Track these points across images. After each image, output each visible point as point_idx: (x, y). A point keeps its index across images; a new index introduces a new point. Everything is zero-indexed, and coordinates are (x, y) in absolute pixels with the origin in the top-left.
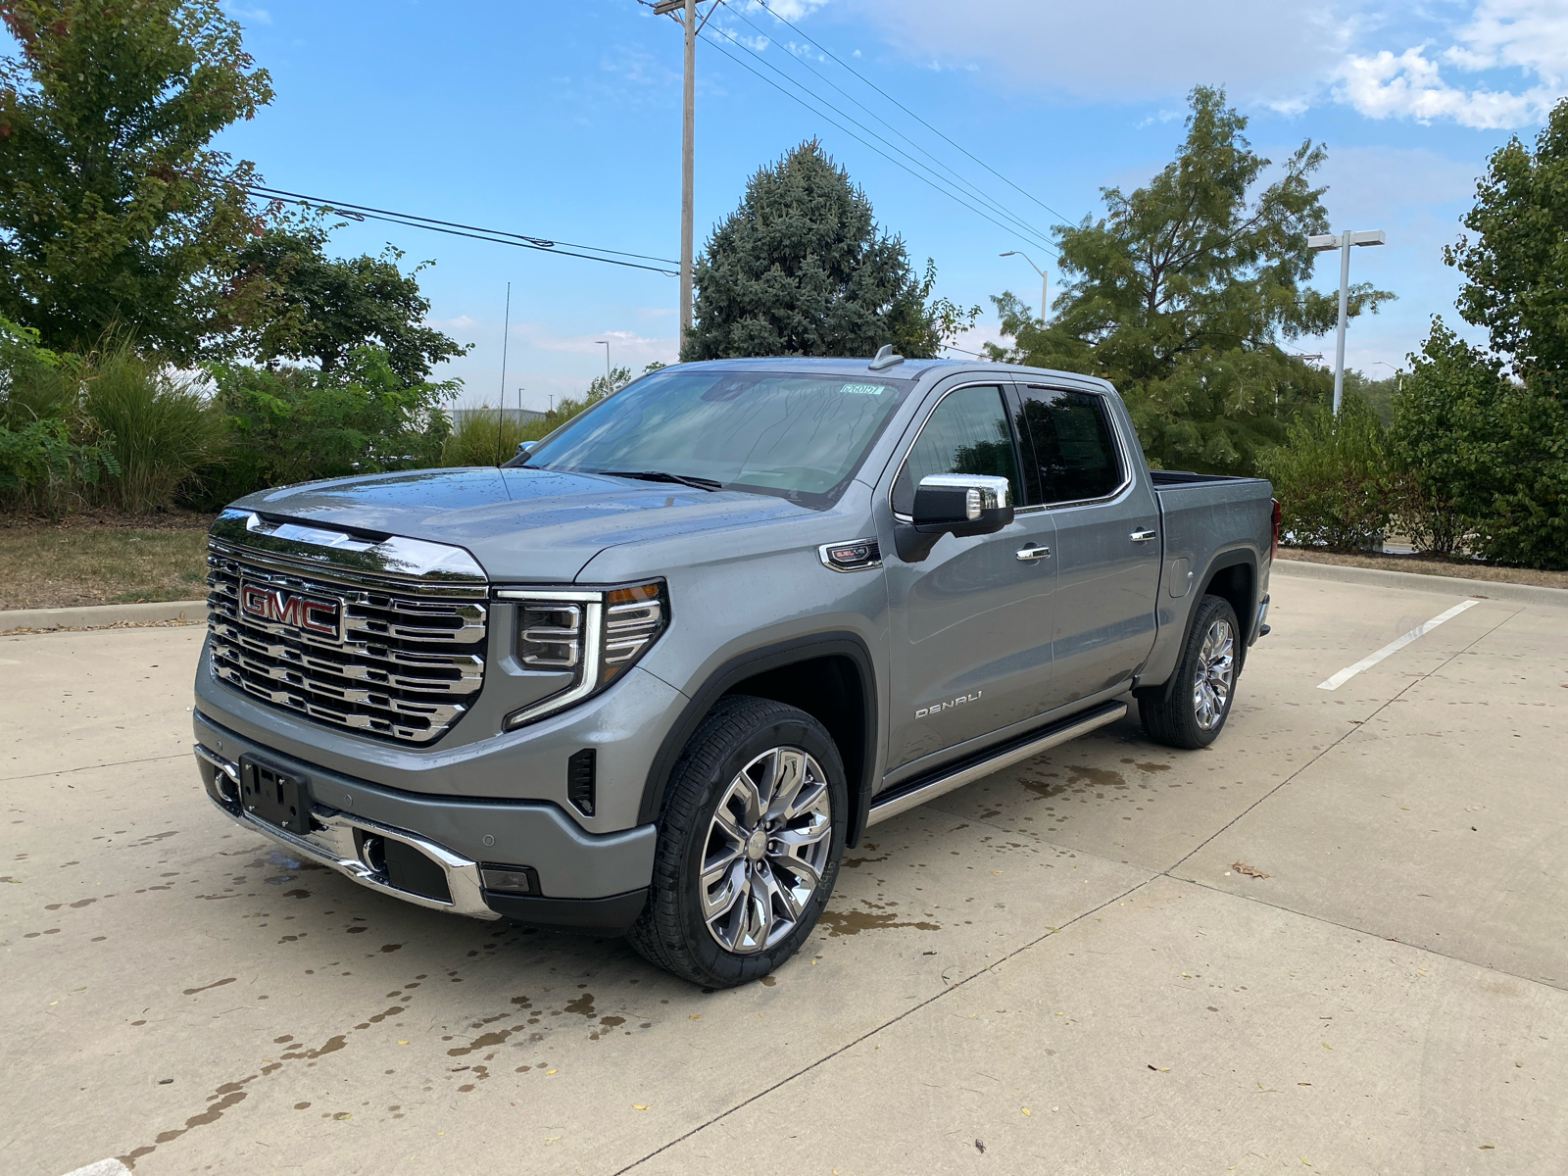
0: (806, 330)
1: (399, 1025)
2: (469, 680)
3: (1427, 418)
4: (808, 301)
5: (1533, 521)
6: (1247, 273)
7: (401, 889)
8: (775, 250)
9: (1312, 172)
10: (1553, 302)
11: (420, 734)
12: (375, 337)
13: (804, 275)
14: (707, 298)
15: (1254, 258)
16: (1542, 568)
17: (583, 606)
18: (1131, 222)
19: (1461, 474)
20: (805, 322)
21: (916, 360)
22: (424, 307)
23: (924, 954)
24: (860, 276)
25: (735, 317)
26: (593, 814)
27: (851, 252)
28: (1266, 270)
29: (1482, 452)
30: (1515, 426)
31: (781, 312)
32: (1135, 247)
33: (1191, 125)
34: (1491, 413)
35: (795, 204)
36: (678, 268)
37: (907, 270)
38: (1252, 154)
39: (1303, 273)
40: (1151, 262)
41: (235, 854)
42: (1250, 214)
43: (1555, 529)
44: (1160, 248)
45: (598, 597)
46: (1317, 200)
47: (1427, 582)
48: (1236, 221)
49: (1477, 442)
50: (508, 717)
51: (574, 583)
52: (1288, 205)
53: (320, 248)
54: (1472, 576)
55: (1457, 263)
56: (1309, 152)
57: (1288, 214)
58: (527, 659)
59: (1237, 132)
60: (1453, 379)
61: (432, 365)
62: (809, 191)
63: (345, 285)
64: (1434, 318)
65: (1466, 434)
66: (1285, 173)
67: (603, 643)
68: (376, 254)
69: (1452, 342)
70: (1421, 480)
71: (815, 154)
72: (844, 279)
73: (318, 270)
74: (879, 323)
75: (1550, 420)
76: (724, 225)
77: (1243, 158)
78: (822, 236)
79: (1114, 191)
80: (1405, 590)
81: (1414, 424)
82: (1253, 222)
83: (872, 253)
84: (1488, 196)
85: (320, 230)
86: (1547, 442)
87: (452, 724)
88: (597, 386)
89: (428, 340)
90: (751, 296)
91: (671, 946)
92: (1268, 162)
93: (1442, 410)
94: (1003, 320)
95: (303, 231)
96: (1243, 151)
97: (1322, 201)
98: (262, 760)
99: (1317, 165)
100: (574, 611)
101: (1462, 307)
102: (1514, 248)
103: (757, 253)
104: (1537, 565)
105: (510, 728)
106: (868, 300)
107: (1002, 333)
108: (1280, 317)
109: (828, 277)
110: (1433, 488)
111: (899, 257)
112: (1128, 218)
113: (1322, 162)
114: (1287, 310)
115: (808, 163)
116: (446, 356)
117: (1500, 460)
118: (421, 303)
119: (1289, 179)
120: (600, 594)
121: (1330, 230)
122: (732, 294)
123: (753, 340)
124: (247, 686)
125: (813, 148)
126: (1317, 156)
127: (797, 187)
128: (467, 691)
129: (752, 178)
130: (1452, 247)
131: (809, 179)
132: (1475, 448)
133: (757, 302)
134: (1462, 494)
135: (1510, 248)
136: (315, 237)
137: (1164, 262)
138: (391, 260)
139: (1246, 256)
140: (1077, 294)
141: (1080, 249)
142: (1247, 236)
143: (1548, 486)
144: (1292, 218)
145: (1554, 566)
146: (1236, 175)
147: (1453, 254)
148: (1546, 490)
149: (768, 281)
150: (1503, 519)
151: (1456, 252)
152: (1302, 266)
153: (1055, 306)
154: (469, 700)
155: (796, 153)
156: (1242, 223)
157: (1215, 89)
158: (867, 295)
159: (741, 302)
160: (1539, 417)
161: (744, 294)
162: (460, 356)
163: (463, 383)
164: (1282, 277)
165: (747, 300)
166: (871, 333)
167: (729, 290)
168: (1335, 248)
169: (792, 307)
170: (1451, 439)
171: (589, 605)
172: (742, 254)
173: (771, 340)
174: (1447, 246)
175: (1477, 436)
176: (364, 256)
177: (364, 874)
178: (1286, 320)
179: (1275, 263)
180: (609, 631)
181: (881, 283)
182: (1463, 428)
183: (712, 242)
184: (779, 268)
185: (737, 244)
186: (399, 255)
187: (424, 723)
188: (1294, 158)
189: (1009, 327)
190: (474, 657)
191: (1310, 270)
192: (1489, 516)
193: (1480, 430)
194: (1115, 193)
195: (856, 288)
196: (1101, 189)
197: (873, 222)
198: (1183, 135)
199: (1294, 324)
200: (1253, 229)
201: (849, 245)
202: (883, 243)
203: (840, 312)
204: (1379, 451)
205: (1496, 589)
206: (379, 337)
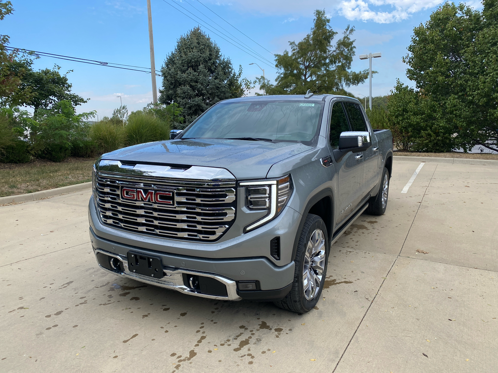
0: (202, 90)
1: (209, 343)
2: (230, 216)
3: (400, 109)
4: (202, 80)
5: (432, 138)
6: (332, 68)
7: (205, 294)
8: (189, 63)
9: (351, 35)
10: (436, 73)
11: (212, 237)
12: (55, 98)
13: (200, 71)
14: (167, 80)
15: (335, 63)
16: (435, 152)
17: (270, 186)
18: (298, 52)
19: (410, 125)
20: (202, 87)
21: (238, 98)
22: (70, 86)
23: (355, 292)
24: (218, 71)
25: (177, 86)
26: (279, 259)
27: (214, 63)
28: (338, 66)
29: (417, 118)
30: (426, 110)
31: (193, 84)
32: (299, 60)
33: (315, 21)
34: (419, 107)
35: (195, 48)
36: (150, 70)
37: (232, 69)
38: (333, 30)
39: (348, 67)
40: (305, 65)
41: (101, 287)
42: (334, 49)
43: (438, 140)
44: (307, 60)
45: (275, 182)
46: (353, 44)
47: (406, 158)
48: (329, 51)
49: (415, 115)
50: (245, 228)
51: (266, 178)
52: (344, 46)
53: (31, 66)
54: (419, 156)
55: (406, 62)
56: (350, 29)
57: (345, 48)
58: (250, 207)
59: (327, 24)
60: (407, 97)
61: (75, 107)
62: (198, 43)
63: (42, 79)
64: (397, 79)
65: (412, 113)
66: (343, 36)
67: (277, 199)
68: (51, 68)
69: (403, 87)
70: (400, 128)
71: (199, 31)
72: (212, 72)
73: (31, 74)
74: (226, 87)
75: (435, 108)
76: (170, 55)
77: (329, 32)
78: (204, 58)
79: (293, 42)
80: (402, 161)
81: (396, 111)
82: (335, 51)
83: (220, 64)
84: (415, 41)
85: (30, 60)
86: (435, 115)
87: (224, 233)
88: (115, 112)
89: (73, 98)
90: (183, 79)
91: (295, 301)
92: (337, 33)
93: (404, 107)
94: (260, 85)
95: (24, 60)
96: (330, 29)
97: (354, 44)
98: (138, 252)
99: (352, 33)
100: (267, 188)
101: (408, 75)
102: (424, 57)
103: (183, 64)
104: (434, 151)
105: (246, 232)
106: (221, 79)
107: (260, 89)
108: (344, 80)
109: (208, 72)
110: (404, 130)
111: (229, 65)
112: (298, 51)
113: (354, 32)
114: (346, 78)
115: (197, 34)
116: (80, 103)
117: (422, 121)
118: (69, 85)
119: (345, 38)
120: (276, 181)
121: (355, 54)
122: (176, 78)
123: (185, 93)
124: (124, 225)
125: (198, 29)
126: (352, 30)
127: (195, 42)
128: (230, 220)
129: (178, 40)
130: (405, 57)
131: (198, 39)
132: (415, 117)
133: (185, 81)
134: (411, 131)
135: (422, 57)
136: (28, 62)
137: (309, 64)
138: (57, 70)
139: (332, 62)
140: (282, 76)
141: (283, 61)
142: (333, 56)
143: (436, 128)
144: (346, 50)
145: (438, 151)
146: (328, 36)
147: (405, 59)
148: (436, 129)
149: (188, 74)
150: (424, 138)
151: (406, 58)
152: (348, 65)
153: (276, 80)
154: (231, 223)
155: (192, 31)
156: (332, 52)
157: (322, 10)
158: (221, 78)
159: (179, 81)
160: (432, 108)
161: (180, 78)
162: (85, 103)
163: (96, 112)
164: (342, 68)
165: (182, 80)
166: (224, 90)
167: (174, 77)
168: (367, 59)
169: (197, 82)
170: (408, 115)
171: (272, 186)
172: (178, 65)
173: (191, 93)
174: (403, 57)
175: (415, 114)
176: (47, 69)
177: (187, 290)
178: (346, 81)
179: (340, 64)
180: (279, 194)
181: (225, 74)
182: (411, 112)
183: (167, 61)
184: (192, 69)
185: (176, 61)
186: (59, 68)
187: (214, 233)
188: (345, 31)
189: (262, 87)
190: (232, 208)
191: (350, 66)
192: (420, 137)
193: (416, 112)
194: (294, 43)
195: (217, 75)
196: (289, 42)
197: (220, 53)
198: (313, 25)
199: (349, 82)
200: (335, 53)
201: (213, 61)
202: (223, 60)
203: (213, 83)
204: (386, 120)
205: (428, 159)
206: (56, 98)
